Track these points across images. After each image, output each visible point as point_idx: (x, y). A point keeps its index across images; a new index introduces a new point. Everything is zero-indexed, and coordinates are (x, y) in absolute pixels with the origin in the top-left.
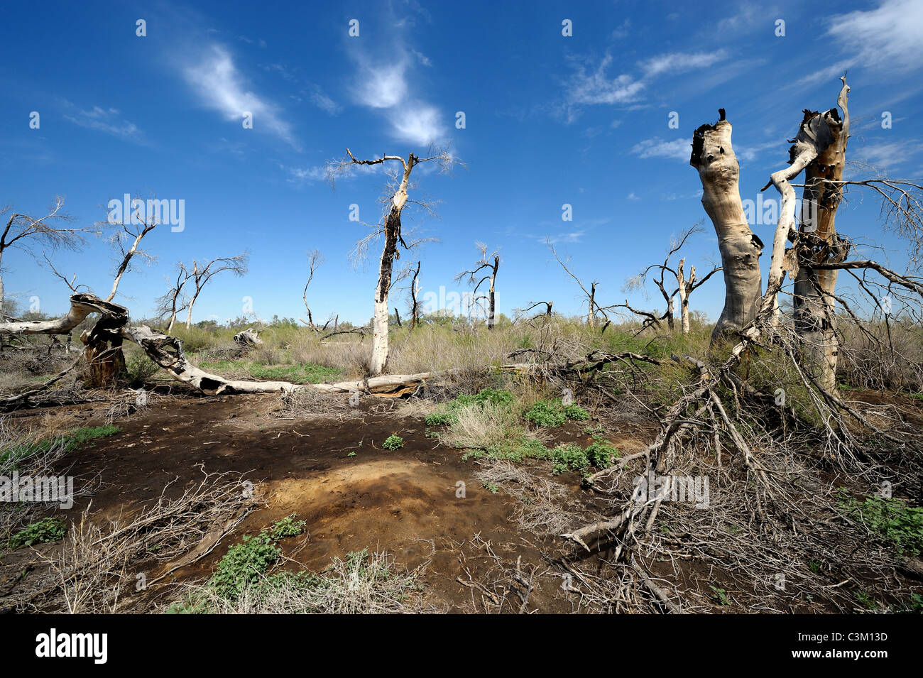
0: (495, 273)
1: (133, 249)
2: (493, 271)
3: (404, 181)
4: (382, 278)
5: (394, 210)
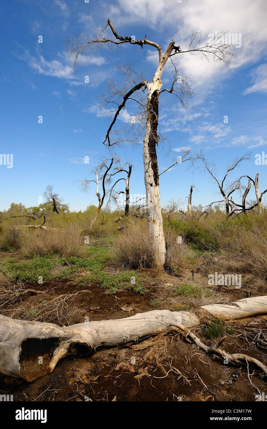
0: (129, 176)
2: (127, 175)
3: (161, 69)
4: (152, 161)
5: (155, 94)
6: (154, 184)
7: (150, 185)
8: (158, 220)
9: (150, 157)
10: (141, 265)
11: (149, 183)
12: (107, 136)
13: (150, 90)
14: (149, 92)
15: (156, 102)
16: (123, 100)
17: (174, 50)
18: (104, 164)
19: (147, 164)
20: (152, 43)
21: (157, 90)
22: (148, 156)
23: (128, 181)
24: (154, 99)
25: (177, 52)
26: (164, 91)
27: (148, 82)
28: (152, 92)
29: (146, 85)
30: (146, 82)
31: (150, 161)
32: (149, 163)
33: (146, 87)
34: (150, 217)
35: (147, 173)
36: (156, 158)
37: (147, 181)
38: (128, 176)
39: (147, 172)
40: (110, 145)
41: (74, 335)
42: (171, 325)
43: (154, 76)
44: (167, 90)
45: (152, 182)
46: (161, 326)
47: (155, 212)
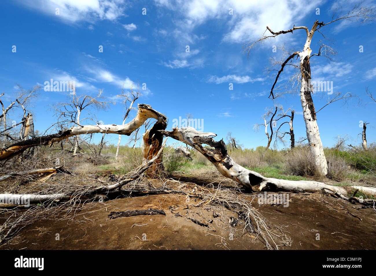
1: (130, 107)
3: (309, 41)
4: (309, 104)
5: (306, 59)
6: (312, 119)
7: (308, 120)
8: (318, 144)
9: (307, 101)
10: (306, 173)
11: (308, 119)
12: (272, 92)
13: (302, 57)
14: (301, 59)
15: (307, 64)
16: (281, 67)
17: (319, 25)
18: (270, 112)
19: (304, 106)
20: (300, 27)
21: (307, 56)
22: (305, 101)
23: (291, 123)
24: (305, 62)
25: (322, 25)
26: (313, 55)
27: (299, 52)
28: (303, 58)
29: (298, 54)
30: (298, 52)
31: (307, 104)
32: (306, 106)
33: (298, 56)
34: (311, 142)
35: (305, 113)
36: (312, 101)
37: (306, 118)
38: (291, 120)
39: (305, 111)
40: (274, 98)
41: (268, 180)
42: (324, 189)
43: (304, 47)
44: (316, 54)
45: (310, 118)
46: (316, 188)
47: (315, 139)
